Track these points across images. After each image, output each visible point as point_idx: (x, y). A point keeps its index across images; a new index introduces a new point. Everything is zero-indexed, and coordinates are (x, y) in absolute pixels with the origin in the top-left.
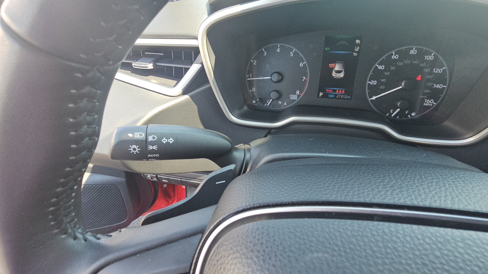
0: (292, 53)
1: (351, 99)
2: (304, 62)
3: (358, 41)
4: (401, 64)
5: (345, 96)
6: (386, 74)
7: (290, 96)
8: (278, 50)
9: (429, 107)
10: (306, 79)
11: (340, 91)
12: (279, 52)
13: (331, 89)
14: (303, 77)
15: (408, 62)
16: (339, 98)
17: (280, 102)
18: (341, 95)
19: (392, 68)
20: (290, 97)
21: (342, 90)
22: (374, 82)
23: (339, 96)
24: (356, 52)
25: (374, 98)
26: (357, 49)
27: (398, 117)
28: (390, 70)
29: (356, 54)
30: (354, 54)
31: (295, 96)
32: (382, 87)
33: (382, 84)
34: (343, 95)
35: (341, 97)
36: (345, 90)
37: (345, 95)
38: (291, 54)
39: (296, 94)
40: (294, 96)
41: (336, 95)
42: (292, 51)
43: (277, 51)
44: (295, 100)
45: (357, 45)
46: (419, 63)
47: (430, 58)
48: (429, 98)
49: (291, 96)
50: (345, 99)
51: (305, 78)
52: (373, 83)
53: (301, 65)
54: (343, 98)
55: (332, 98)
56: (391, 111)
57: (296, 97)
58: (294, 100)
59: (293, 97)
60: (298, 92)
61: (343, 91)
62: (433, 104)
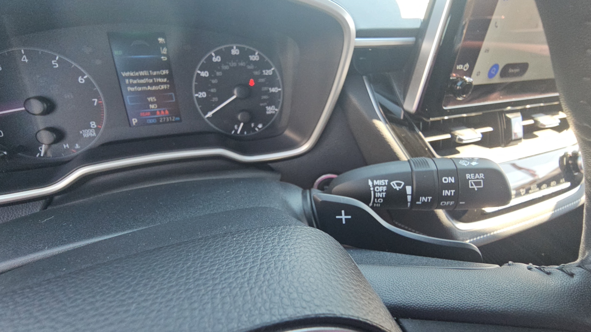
0: (54, 62)
1: (180, 121)
2: (85, 75)
3: (161, 40)
4: (226, 67)
5: (172, 118)
6: (214, 81)
7: (81, 132)
8: (24, 59)
9: (272, 115)
10: (99, 102)
11: (163, 112)
12: (27, 62)
13: (147, 112)
14: (93, 100)
15: (234, 64)
16: (163, 123)
17: (66, 146)
18: (166, 117)
19: (219, 74)
20: (82, 135)
21: (164, 111)
22: (203, 95)
23: (163, 119)
24: (164, 55)
25: (210, 114)
26: (164, 51)
27: (245, 133)
28: (216, 77)
29: (165, 59)
30: (162, 58)
31: (91, 131)
32: (215, 99)
33: (214, 95)
34: (169, 117)
35: (166, 119)
36: (168, 110)
37: (172, 116)
38: (53, 64)
39: (91, 128)
40: (88, 131)
41: (158, 119)
42: (55, 59)
43: (22, 60)
44: (94, 137)
45: (163, 45)
46: (246, 65)
47: (255, 58)
48: (270, 105)
49: (83, 132)
50: (172, 122)
51: (96, 100)
52: (201, 95)
53: (81, 80)
54: (170, 122)
55: (154, 124)
56: (236, 127)
57: (93, 133)
58: (91, 138)
59: (88, 133)
60: (93, 124)
61: (167, 112)
62: (276, 112)
